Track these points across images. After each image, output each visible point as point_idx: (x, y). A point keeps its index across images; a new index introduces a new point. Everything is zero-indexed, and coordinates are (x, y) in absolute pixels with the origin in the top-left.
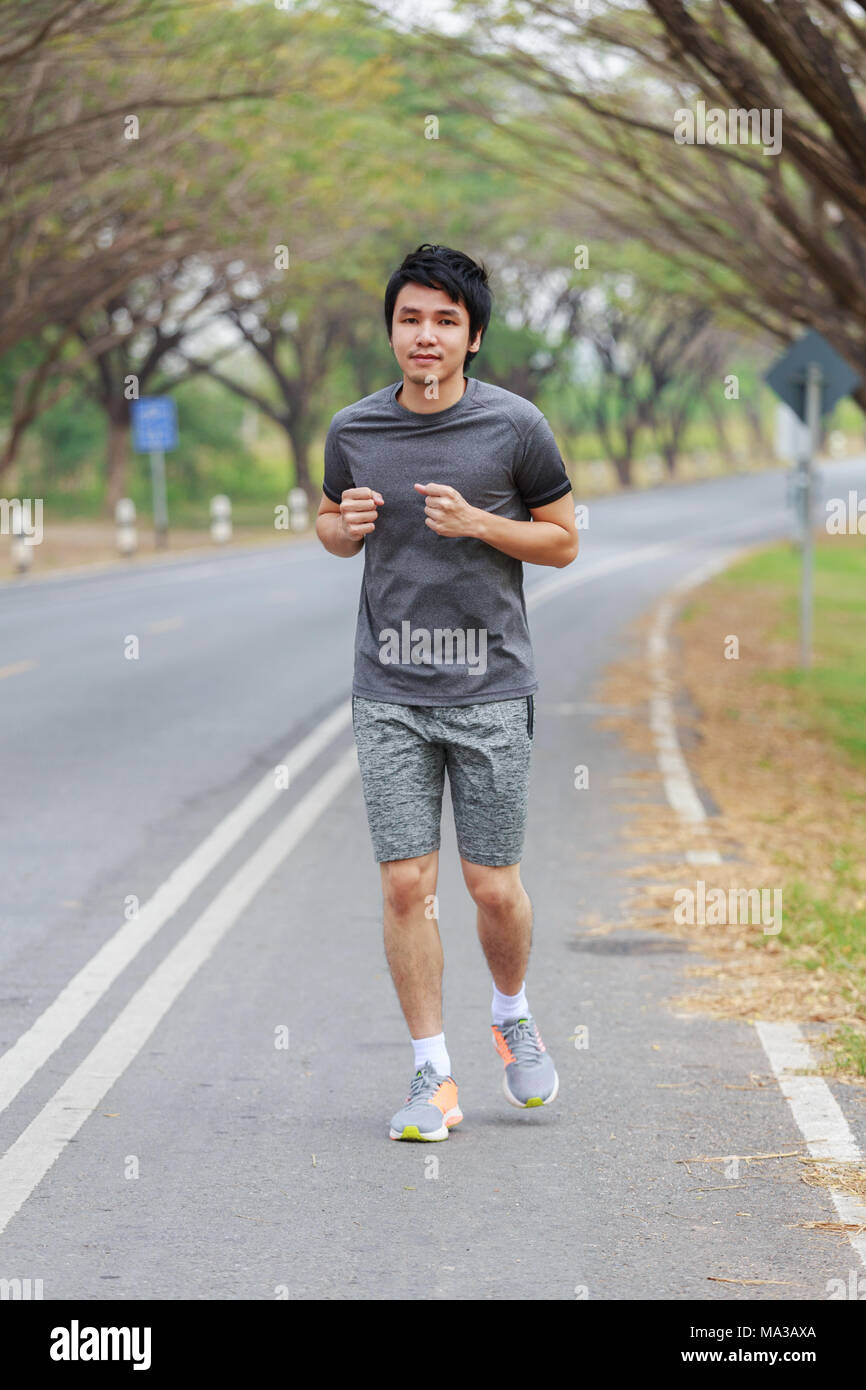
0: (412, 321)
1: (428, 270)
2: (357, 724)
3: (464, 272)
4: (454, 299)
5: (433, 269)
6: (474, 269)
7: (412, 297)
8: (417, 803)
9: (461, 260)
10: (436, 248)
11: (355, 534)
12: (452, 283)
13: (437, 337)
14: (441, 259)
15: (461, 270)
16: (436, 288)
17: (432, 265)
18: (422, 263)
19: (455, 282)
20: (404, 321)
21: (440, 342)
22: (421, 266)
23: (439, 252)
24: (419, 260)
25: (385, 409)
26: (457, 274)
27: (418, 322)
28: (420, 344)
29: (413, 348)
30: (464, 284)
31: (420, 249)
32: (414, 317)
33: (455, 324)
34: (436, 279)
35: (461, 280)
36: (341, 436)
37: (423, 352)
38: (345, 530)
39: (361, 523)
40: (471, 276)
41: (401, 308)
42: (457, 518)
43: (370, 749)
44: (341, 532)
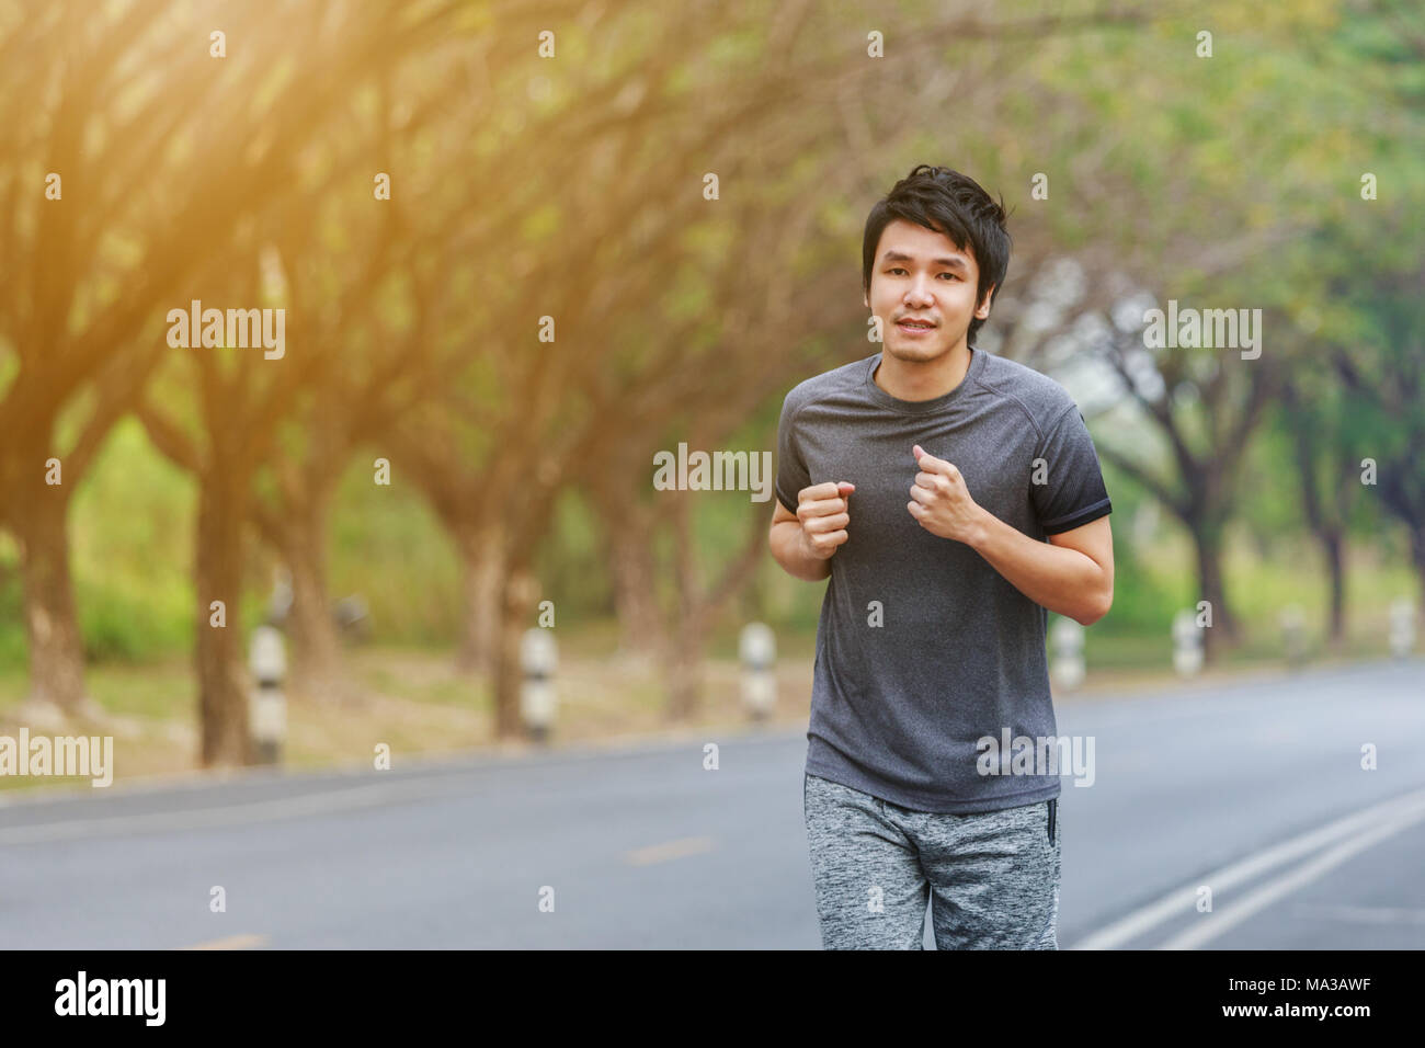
0: (898, 272)
1: (925, 203)
2: (810, 812)
3: (974, 208)
4: (959, 243)
5: (933, 202)
6: (989, 205)
7: (901, 240)
8: (890, 920)
9: (970, 191)
10: (937, 172)
11: (821, 548)
12: (959, 224)
13: (933, 296)
14: (945, 188)
15: (969, 206)
16: (935, 230)
17: (932, 197)
18: (918, 194)
19: (961, 220)
20: (888, 272)
21: (937, 303)
22: (916, 197)
23: (942, 176)
24: (914, 189)
25: (859, 393)
26: (965, 210)
27: (907, 274)
28: (909, 305)
29: (900, 310)
30: (973, 225)
31: (914, 173)
32: (902, 267)
33: (958, 279)
34: (934, 215)
35: (971, 219)
36: (798, 425)
37: (913, 316)
38: (809, 544)
39: (827, 532)
40: (983, 215)
41: (886, 253)
42: (952, 510)
43: (826, 844)
44: (804, 549)
